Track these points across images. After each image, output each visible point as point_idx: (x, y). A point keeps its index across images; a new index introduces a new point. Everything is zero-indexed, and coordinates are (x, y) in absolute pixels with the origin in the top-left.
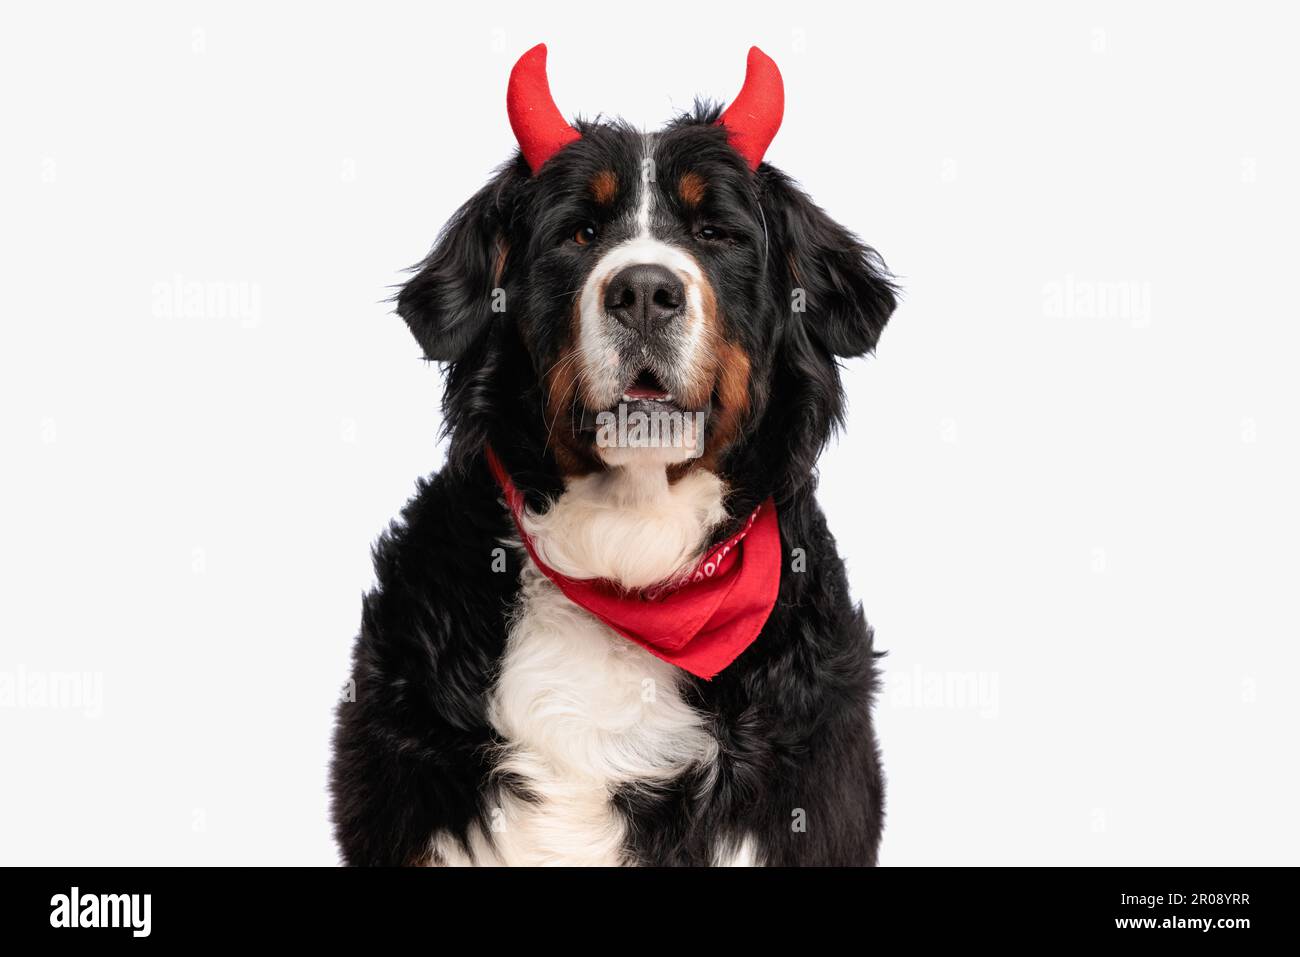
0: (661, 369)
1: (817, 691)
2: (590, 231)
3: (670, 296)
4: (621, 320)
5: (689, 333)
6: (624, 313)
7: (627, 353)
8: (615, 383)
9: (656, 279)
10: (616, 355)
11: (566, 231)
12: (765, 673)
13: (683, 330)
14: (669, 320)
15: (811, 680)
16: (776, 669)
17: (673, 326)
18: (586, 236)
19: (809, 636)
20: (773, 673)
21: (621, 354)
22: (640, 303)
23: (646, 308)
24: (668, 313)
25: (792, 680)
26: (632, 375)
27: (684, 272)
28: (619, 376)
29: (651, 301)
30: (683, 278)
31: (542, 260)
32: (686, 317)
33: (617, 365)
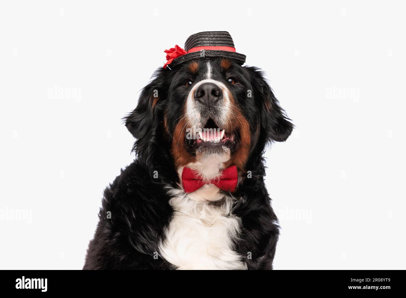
6: (201, 99)
7: (203, 113)
8: (200, 124)
9: (212, 87)
10: (199, 114)
14: (217, 101)
17: (219, 103)
18: (189, 84)
21: (201, 114)
23: (208, 97)
27: (222, 87)
32: (223, 100)
33: (200, 118)
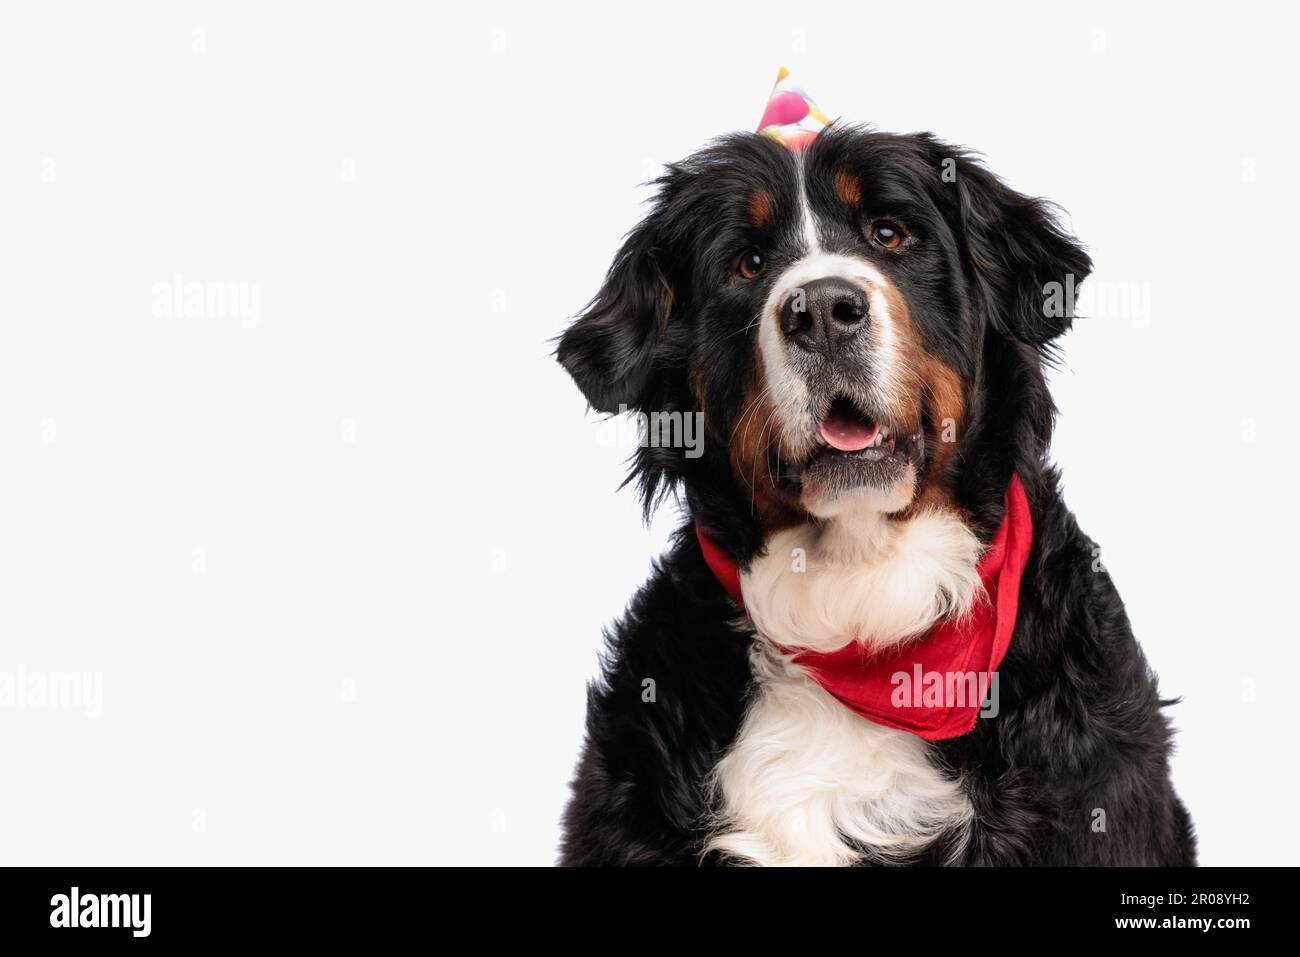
0: (854, 391)
1: (1088, 743)
2: (757, 259)
3: (851, 309)
4: (804, 346)
5: (880, 345)
6: (805, 338)
7: (814, 381)
8: (807, 417)
9: (833, 293)
10: (804, 384)
11: (729, 266)
12: (1021, 719)
13: (871, 344)
14: (854, 336)
15: (1080, 729)
16: (1034, 711)
17: (861, 341)
18: (752, 267)
19: (1073, 675)
20: (1030, 716)
21: (809, 383)
22: (818, 322)
23: (826, 327)
24: (853, 328)
25: (1056, 727)
26: (824, 404)
27: (863, 279)
28: (809, 408)
29: (831, 319)
30: (864, 286)
31: (711, 303)
32: (873, 327)
33: (805, 395)
